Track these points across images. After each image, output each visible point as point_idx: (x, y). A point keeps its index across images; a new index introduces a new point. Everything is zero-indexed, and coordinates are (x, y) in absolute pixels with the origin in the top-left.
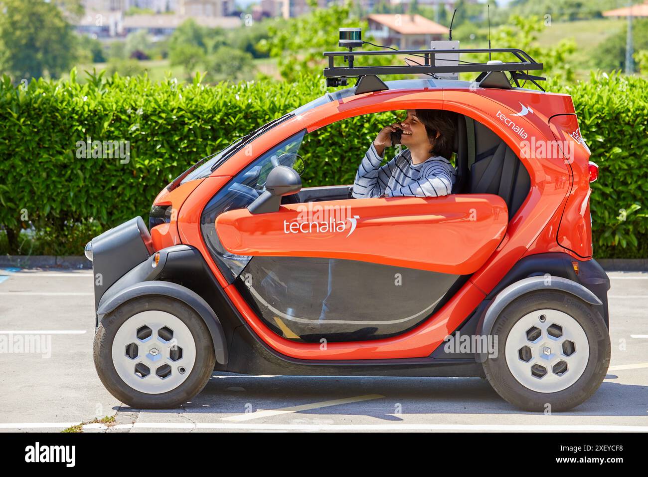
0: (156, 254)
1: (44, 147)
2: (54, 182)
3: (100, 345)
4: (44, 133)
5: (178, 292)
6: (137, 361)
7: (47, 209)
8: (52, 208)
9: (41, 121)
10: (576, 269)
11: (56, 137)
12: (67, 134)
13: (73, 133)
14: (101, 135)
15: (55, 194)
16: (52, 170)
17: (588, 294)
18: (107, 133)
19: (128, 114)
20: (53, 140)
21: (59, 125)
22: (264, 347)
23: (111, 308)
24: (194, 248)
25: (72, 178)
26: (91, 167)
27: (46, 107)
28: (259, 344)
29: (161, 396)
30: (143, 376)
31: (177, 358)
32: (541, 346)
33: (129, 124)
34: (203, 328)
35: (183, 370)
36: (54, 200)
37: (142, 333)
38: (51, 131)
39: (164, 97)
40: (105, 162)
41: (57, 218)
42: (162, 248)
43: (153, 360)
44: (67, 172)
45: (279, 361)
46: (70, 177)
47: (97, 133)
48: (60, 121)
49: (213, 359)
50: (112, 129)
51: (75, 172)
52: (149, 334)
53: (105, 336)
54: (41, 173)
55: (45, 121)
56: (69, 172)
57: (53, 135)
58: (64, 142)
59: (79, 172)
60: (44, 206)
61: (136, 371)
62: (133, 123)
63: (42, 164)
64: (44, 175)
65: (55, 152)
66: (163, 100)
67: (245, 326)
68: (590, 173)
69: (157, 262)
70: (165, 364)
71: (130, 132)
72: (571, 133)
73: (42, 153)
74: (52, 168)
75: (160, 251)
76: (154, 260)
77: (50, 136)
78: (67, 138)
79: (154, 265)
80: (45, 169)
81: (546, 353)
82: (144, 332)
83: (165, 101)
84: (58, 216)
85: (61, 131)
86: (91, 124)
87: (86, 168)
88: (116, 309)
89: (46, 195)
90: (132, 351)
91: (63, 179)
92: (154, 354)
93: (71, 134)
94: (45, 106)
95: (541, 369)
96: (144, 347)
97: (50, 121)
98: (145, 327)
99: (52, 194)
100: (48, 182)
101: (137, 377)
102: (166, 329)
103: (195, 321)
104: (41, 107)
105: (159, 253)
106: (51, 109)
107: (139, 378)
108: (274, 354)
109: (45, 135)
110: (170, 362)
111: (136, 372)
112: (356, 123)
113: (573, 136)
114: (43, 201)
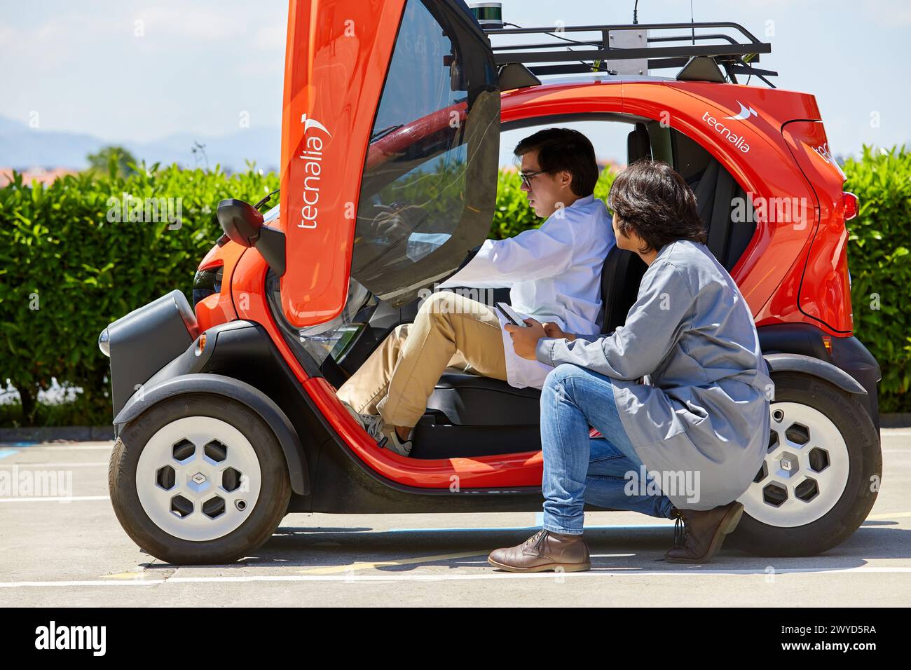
0: (201, 337)
1: (71, 268)
2: (85, 317)
3: (118, 470)
4: (69, 247)
5: (233, 388)
6: (173, 492)
7: (76, 358)
8: (83, 356)
9: (65, 229)
10: (827, 346)
11: (87, 252)
12: (103, 247)
13: (112, 245)
14: (152, 247)
15: (87, 335)
16: (81, 300)
17: (845, 378)
18: (161, 245)
19: (190, 216)
20: (82, 256)
21: (91, 235)
22: (365, 471)
23: (134, 414)
24: (256, 324)
25: (111, 309)
26: (139, 293)
27: (73, 209)
28: (357, 466)
29: (210, 544)
30: (184, 515)
31: (234, 487)
32: (776, 458)
33: (192, 230)
34: (271, 440)
35: (242, 505)
36: (86, 344)
37: (181, 451)
38: (80, 243)
39: (242, 190)
40: (158, 286)
41: (91, 372)
42: (210, 327)
43: (197, 491)
44: (102, 303)
45: (387, 491)
46: (107, 309)
47: (145, 244)
48: (93, 229)
49: (287, 487)
50: (168, 238)
51: (115, 301)
52: (191, 452)
53: (125, 457)
54: (66, 304)
55: (72, 229)
56: (106, 302)
57: (82, 249)
58: (99, 259)
59: (122, 302)
60: (70, 352)
61: (173, 508)
62: (197, 229)
63: (67, 292)
64: (71, 307)
65: (85, 275)
66: (240, 194)
67: (335, 438)
68: (846, 206)
69: (202, 347)
70: (216, 496)
71: (194, 242)
72: (816, 147)
73: (66, 275)
74: (82, 296)
75: (206, 332)
76: (198, 345)
77: (77, 250)
78: (102, 252)
79: (198, 353)
80: (73, 298)
81: (784, 467)
82: (183, 449)
83: (243, 195)
84: (92, 368)
85: (95, 243)
86: (137, 232)
87: (130, 296)
88: (140, 415)
89: (74, 336)
90: (165, 478)
91: (98, 313)
92: (199, 482)
93: (108, 246)
94: (70, 207)
95: (777, 492)
96: (184, 470)
97: (78, 229)
98: (185, 442)
99: (83, 335)
100: (77, 318)
101: (175, 517)
102: (216, 443)
103: (258, 430)
104: (66, 209)
105: (205, 334)
106: (79, 211)
107: (177, 518)
108: (378, 480)
109: (71, 250)
110: (223, 494)
111: (173, 510)
112: (521, 221)
113: (818, 151)
114: (69, 345)
